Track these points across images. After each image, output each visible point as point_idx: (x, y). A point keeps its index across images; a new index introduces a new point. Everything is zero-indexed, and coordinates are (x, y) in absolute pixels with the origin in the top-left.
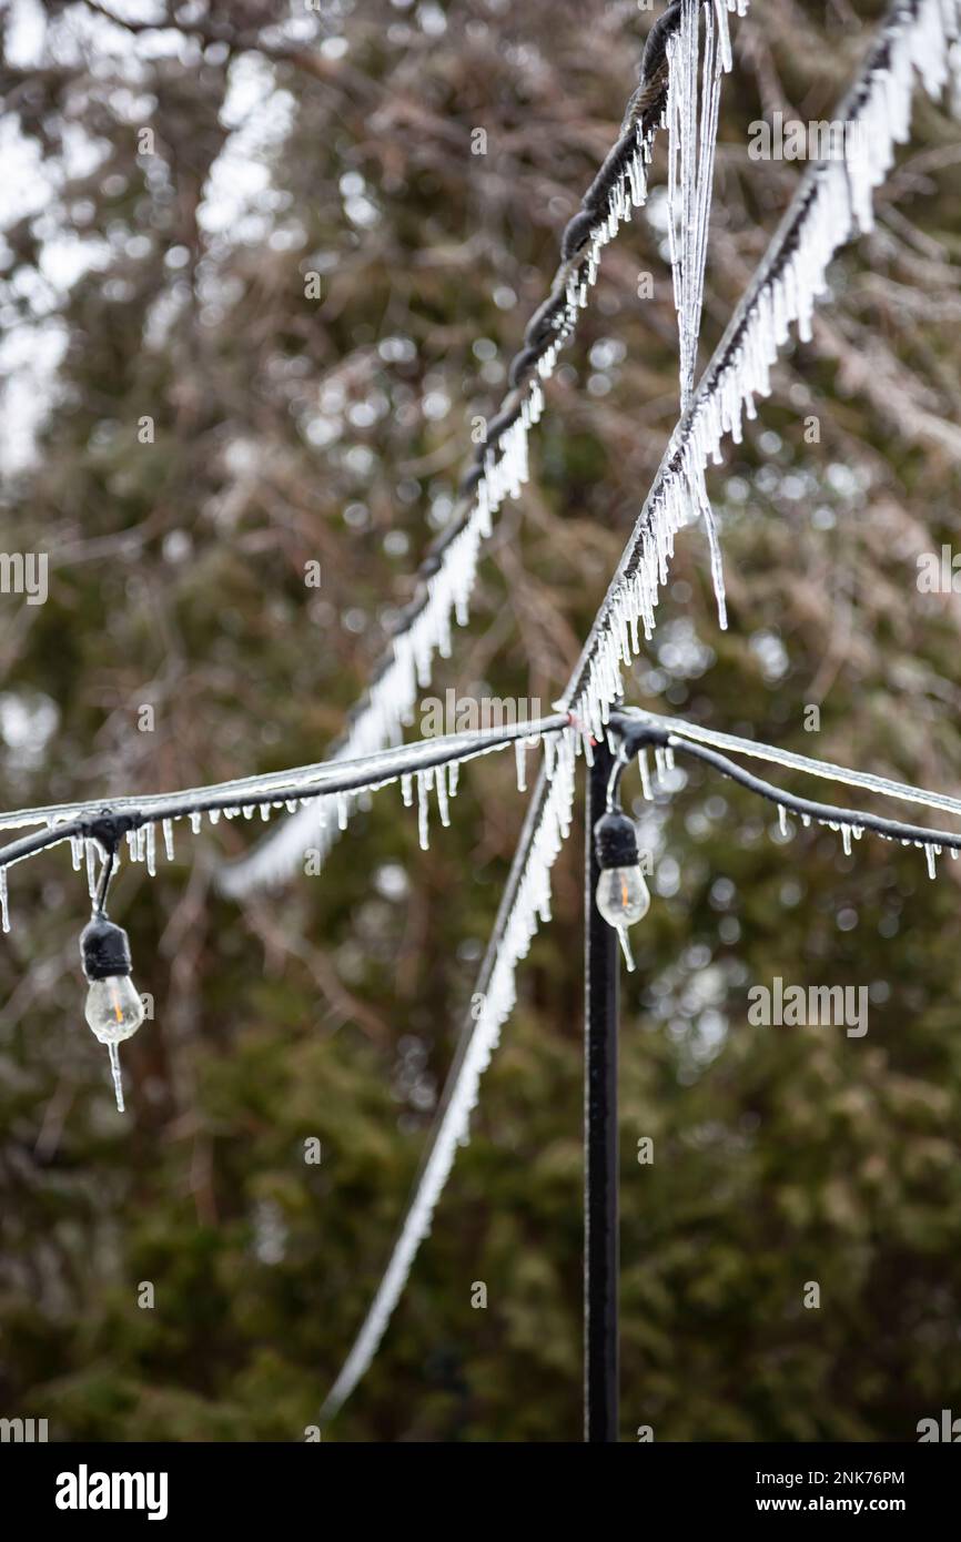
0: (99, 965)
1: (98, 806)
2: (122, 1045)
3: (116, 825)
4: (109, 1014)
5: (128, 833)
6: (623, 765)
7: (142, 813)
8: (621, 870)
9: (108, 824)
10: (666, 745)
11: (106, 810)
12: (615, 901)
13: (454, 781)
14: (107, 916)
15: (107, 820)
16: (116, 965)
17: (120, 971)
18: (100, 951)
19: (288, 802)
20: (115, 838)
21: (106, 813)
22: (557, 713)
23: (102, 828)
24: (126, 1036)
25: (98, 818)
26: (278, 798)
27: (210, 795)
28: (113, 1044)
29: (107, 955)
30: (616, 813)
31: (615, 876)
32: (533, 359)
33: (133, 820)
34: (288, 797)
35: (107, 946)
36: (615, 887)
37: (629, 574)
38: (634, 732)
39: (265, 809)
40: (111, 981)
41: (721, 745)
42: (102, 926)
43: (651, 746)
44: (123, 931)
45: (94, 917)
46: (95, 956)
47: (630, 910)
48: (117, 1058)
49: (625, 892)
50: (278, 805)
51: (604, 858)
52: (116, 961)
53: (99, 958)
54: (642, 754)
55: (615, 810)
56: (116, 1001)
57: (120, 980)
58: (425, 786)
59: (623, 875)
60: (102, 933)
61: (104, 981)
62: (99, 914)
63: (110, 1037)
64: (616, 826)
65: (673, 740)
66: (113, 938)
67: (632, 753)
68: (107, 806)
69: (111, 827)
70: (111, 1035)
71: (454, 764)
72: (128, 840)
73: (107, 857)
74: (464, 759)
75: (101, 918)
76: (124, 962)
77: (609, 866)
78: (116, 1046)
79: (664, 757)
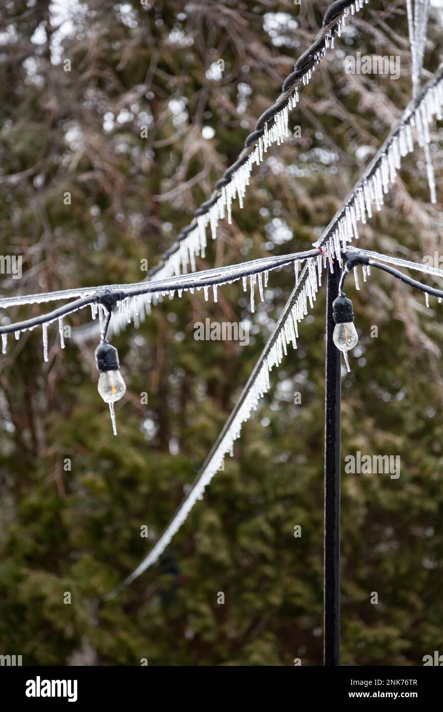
0: (105, 365)
1: (104, 289)
2: (115, 403)
3: (112, 298)
4: (109, 389)
5: (117, 302)
6: (346, 274)
7: (124, 292)
8: (344, 324)
9: (109, 297)
10: (367, 264)
11: (108, 290)
12: (341, 338)
13: (266, 280)
14: (108, 342)
15: (108, 296)
16: (113, 365)
17: (114, 368)
18: (106, 358)
19: (190, 289)
20: (112, 304)
21: (107, 292)
22: (315, 248)
23: (106, 299)
24: (117, 399)
25: (104, 294)
26: (187, 287)
27: (155, 284)
28: (111, 403)
29: (109, 360)
30: (343, 296)
31: (342, 326)
32: (298, 76)
33: (120, 296)
34: (191, 286)
35: (108, 356)
36: (341, 331)
37: (369, 178)
38: (351, 258)
39: (180, 291)
40: (110, 373)
41: (396, 264)
42: (106, 347)
43: (360, 265)
44: (115, 349)
45: (102, 342)
46: (103, 360)
47: (349, 343)
48: (113, 410)
49: (346, 334)
50: (186, 290)
51: (337, 318)
52: (113, 363)
53: (105, 362)
54: (355, 268)
55: (342, 295)
56: (112, 382)
57: (114, 373)
58: (253, 283)
59: (346, 326)
60: (106, 350)
61: (106, 373)
62: (104, 341)
63: (109, 399)
64: (343, 303)
65: (371, 262)
66: (111, 352)
67: (350, 268)
68: (108, 289)
69: (110, 298)
70: (110, 399)
71: (266, 272)
72: (117, 305)
73: (108, 313)
74: (271, 270)
75: (105, 342)
76: (116, 364)
77: (339, 322)
78: (113, 404)
79: (366, 270)
